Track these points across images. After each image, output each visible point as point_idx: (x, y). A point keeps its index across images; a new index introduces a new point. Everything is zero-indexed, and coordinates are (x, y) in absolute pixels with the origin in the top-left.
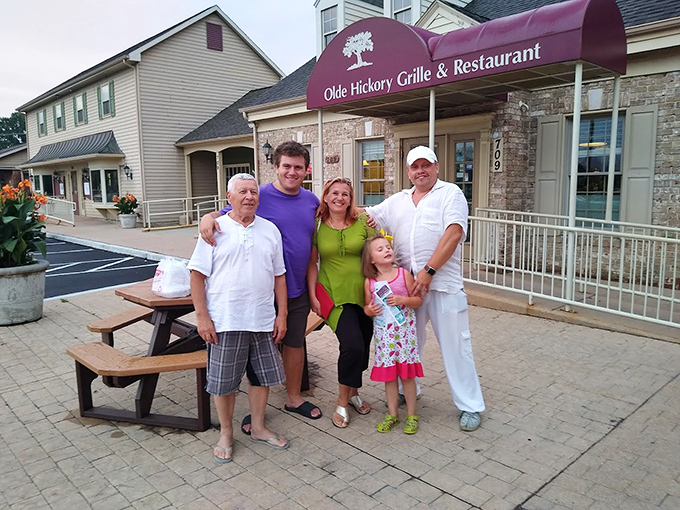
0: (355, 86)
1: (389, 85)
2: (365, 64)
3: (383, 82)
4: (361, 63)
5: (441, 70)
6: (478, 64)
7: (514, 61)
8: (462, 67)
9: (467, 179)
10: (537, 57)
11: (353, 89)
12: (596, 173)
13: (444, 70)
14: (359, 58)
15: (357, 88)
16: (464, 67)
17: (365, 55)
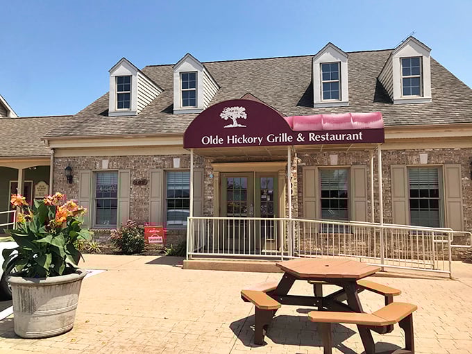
0: (231, 138)
1: (260, 141)
2: (240, 126)
3: (255, 139)
4: (235, 125)
5: (300, 137)
6: (325, 137)
7: (347, 138)
8: (314, 138)
9: (269, 199)
10: (361, 138)
11: (229, 139)
12: (334, 198)
13: (302, 137)
14: (235, 122)
15: (233, 139)
16: (316, 137)
17: (239, 120)
